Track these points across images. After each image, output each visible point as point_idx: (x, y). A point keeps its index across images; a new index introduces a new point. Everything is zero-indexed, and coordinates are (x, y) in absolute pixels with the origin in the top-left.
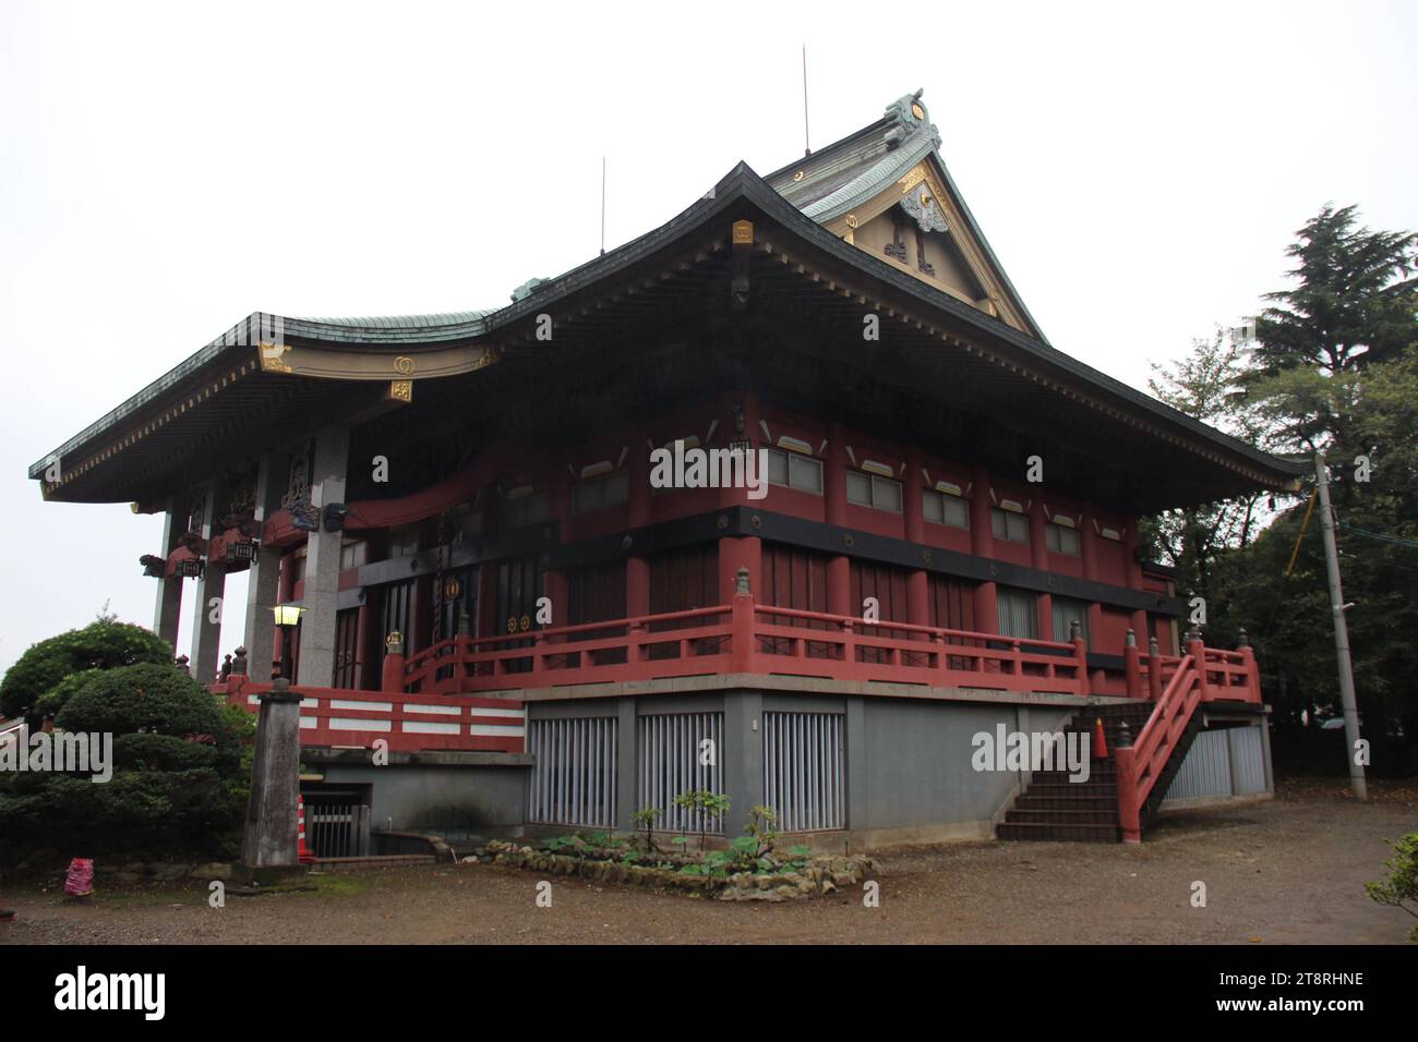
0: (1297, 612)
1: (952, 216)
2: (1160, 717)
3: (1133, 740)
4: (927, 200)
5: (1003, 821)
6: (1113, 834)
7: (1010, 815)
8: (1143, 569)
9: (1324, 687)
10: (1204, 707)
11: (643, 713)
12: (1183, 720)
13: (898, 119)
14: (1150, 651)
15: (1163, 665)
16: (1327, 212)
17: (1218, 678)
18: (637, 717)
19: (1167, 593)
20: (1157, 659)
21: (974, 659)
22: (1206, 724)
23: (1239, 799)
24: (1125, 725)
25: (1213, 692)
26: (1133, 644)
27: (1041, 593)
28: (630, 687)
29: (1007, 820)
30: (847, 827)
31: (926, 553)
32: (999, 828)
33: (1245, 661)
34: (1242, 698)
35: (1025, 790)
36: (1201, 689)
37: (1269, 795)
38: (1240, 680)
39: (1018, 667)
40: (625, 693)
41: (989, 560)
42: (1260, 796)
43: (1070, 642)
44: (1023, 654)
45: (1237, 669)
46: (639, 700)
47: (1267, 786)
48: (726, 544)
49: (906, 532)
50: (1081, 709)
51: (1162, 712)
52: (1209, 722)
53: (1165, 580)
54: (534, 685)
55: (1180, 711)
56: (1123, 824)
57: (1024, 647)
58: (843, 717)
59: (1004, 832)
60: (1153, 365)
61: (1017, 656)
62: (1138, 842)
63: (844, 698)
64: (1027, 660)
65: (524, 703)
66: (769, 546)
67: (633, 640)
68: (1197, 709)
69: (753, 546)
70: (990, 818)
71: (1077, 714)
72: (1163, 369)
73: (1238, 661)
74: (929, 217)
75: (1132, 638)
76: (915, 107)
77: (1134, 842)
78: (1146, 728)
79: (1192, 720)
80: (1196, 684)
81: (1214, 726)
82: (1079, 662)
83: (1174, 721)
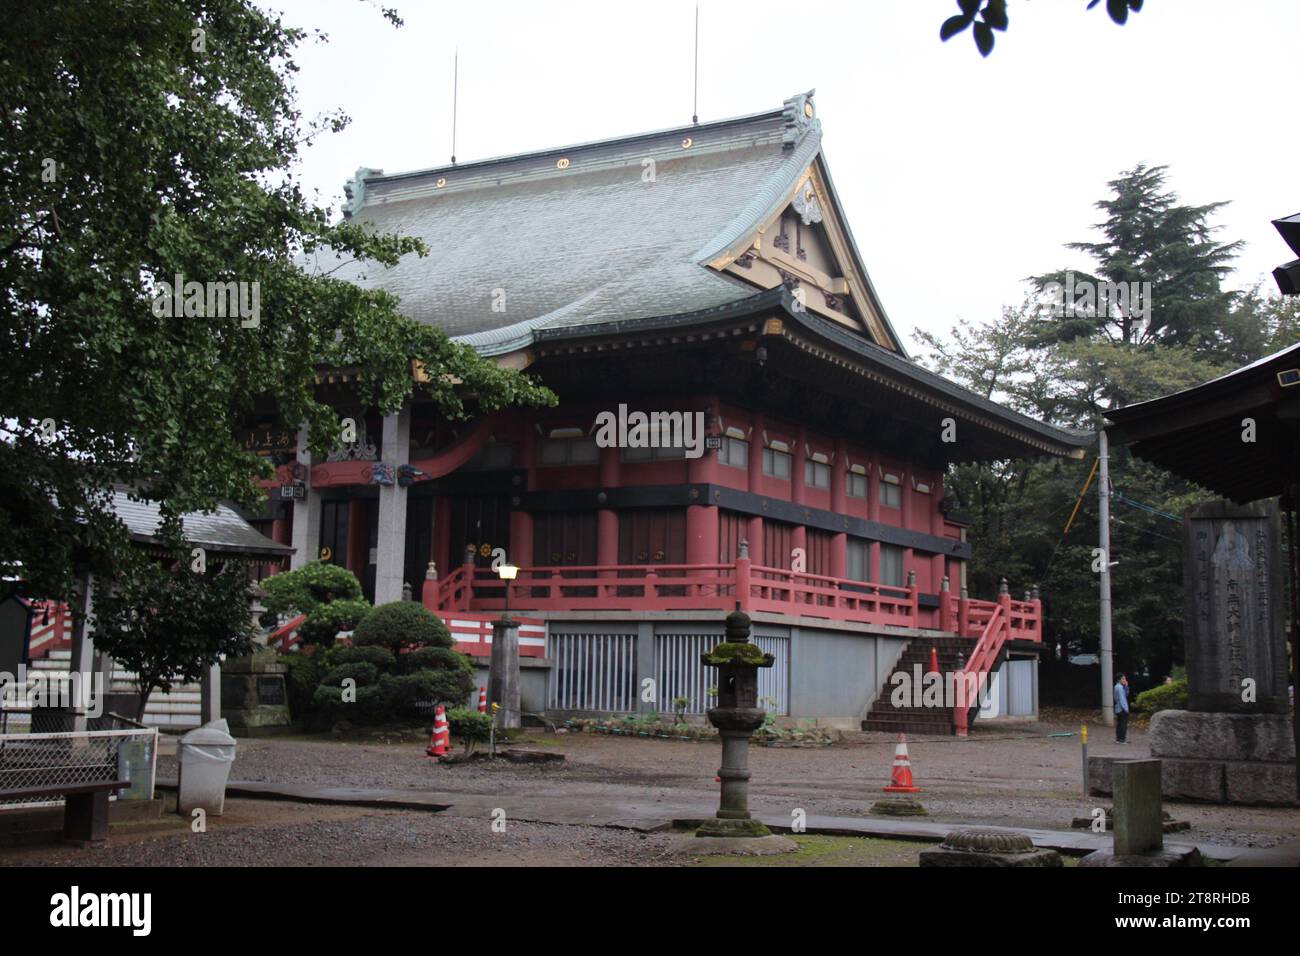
0: (1068, 560)
1: (825, 207)
2: (981, 650)
3: (965, 664)
4: (810, 196)
5: (865, 719)
6: (948, 728)
7: (870, 715)
8: (945, 518)
9: (1085, 629)
10: (1008, 644)
11: (659, 632)
12: (995, 652)
13: (794, 123)
14: (961, 596)
15: (971, 607)
16: (1140, 168)
17: (1016, 623)
18: (654, 635)
19: (960, 538)
20: (966, 602)
21: (831, 598)
22: (1008, 656)
23: (1012, 719)
24: (961, 654)
25: (1013, 634)
26: (947, 589)
27: (873, 541)
28: (651, 614)
29: (868, 718)
30: (788, 714)
31: (807, 512)
32: (864, 724)
33: (1036, 610)
34: (1030, 638)
35: (879, 697)
36: (1007, 630)
37: (1034, 718)
38: (1031, 624)
39: (878, 606)
40: (646, 619)
41: (842, 516)
42: (1028, 718)
43: (907, 587)
44: (882, 597)
45: (1030, 617)
46: (656, 623)
47: (1033, 709)
48: (695, 511)
49: (793, 497)
50: (914, 639)
51: (982, 646)
52: (1011, 655)
53: (959, 527)
54: (555, 609)
55: (993, 647)
56: (956, 723)
57: (883, 592)
58: (789, 640)
59: (866, 726)
60: (962, 321)
61: (877, 598)
62: (966, 735)
63: (789, 627)
64: (884, 601)
65: (546, 621)
66: (723, 512)
67: (650, 581)
68: (1003, 645)
69: (712, 512)
70: (858, 716)
71: (910, 643)
72: (970, 325)
73: (1031, 610)
74: (810, 212)
75: (947, 584)
76: (808, 106)
77: (963, 734)
78: (972, 657)
79: (1000, 653)
80: (1004, 627)
81: (1013, 658)
82: (912, 603)
83: (989, 652)
